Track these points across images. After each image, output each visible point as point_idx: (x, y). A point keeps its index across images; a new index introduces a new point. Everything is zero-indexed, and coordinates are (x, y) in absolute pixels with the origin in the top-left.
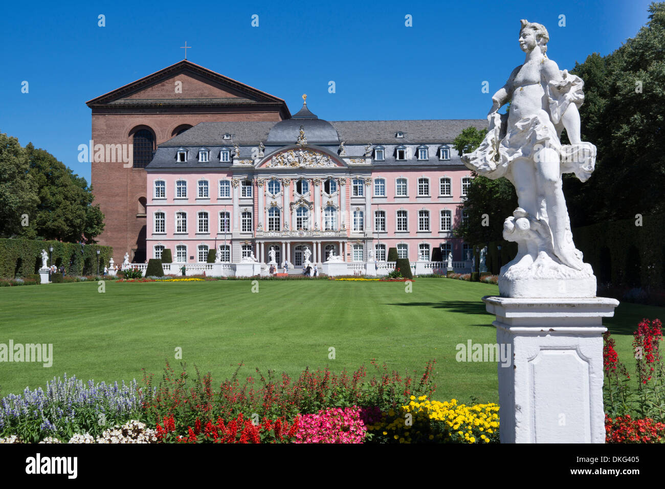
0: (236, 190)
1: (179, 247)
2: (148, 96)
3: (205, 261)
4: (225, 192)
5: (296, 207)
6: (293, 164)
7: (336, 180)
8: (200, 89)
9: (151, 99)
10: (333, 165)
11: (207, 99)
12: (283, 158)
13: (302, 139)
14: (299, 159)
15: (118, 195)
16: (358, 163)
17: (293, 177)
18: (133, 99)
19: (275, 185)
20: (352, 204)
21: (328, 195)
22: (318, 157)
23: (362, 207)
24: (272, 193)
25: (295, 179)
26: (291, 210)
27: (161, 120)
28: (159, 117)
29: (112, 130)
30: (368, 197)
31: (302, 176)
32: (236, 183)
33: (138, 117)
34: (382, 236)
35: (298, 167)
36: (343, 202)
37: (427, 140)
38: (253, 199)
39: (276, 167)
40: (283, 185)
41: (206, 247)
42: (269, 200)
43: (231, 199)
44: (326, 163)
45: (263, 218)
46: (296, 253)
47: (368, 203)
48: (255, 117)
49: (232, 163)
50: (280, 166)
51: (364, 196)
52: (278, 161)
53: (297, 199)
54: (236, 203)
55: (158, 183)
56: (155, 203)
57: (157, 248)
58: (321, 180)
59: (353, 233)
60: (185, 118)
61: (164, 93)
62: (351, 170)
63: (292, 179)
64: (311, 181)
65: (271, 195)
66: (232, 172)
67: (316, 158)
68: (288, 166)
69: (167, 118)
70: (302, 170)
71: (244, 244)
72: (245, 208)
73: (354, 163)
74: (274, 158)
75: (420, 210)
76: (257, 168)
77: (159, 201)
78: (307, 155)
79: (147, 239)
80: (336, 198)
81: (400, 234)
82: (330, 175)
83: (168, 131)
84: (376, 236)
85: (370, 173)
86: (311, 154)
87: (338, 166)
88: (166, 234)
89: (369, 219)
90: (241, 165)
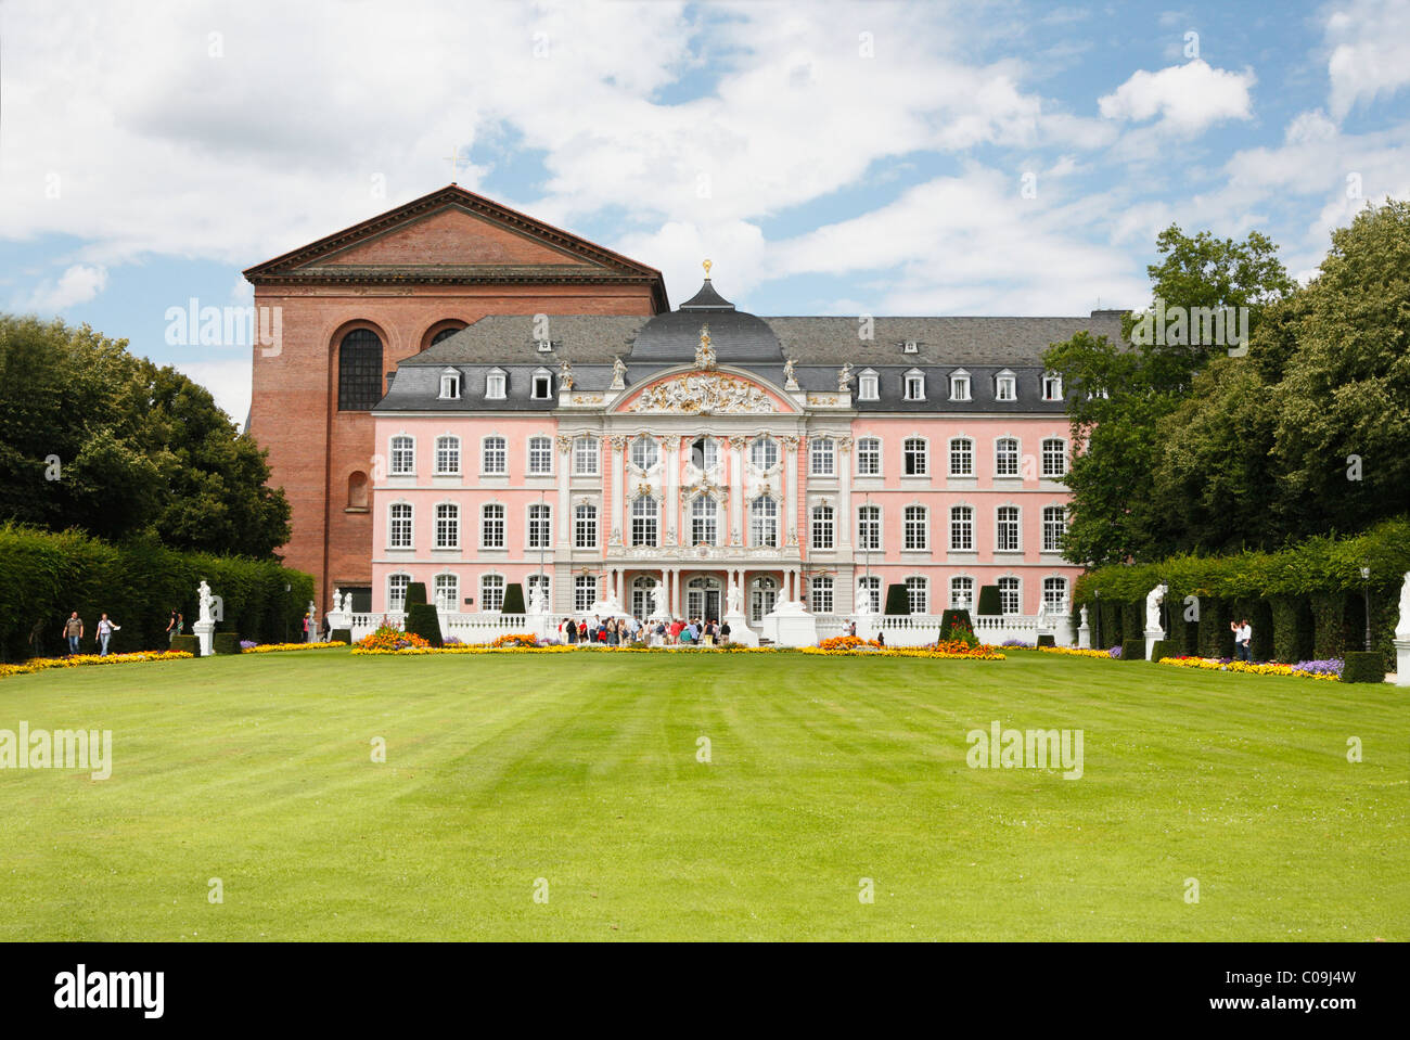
0: (564, 458)
1: (441, 580)
2: (374, 258)
3: (495, 608)
5: (693, 495)
6: (686, 405)
7: (777, 440)
8: (482, 246)
9: (379, 266)
10: (772, 407)
11: (498, 266)
12: (665, 393)
13: (705, 353)
14: (699, 394)
15: (306, 466)
16: (823, 403)
17: (685, 432)
18: (343, 266)
19: (648, 450)
20: (809, 492)
21: (759, 471)
22: (739, 391)
23: (831, 498)
24: (641, 466)
25: (692, 437)
26: (682, 501)
27: (401, 309)
28: (397, 303)
29: (296, 330)
30: (845, 477)
31: (705, 431)
32: (566, 443)
33: (352, 303)
34: (873, 560)
35: (700, 411)
36: (792, 485)
37: (969, 359)
38: (601, 478)
39: (650, 412)
40: (665, 449)
41: (499, 579)
42: (635, 483)
43: (553, 477)
44: (754, 404)
45: (620, 518)
46: (691, 594)
47: (845, 490)
48: (600, 306)
49: (557, 399)
50: (658, 410)
51: (836, 475)
52: (654, 398)
53: (694, 478)
54: (564, 485)
55: (396, 442)
56: (392, 483)
57: (395, 579)
58: (746, 440)
59: (811, 553)
60: (452, 306)
61: (407, 253)
62: (812, 418)
63: (684, 437)
64: (724, 440)
65: (640, 471)
66: (555, 417)
67: (735, 393)
68: (676, 410)
69: (412, 306)
70: (705, 415)
71: (580, 574)
72: (582, 496)
73: (816, 406)
74: (646, 392)
75: (954, 506)
76: (608, 413)
77: (400, 480)
78: (718, 386)
79: (373, 560)
80: (777, 478)
81: (910, 556)
82: (764, 431)
83: (415, 333)
84: (860, 560)
85: (848, 427)
86: (726, 384)
87: (785, 411)
88: (415, 551)
89: (845, 522)
90: (576, 405)
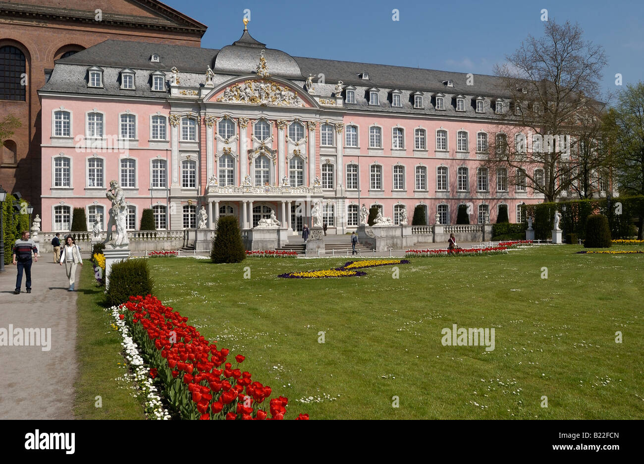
0: (175, 130)
1: (92, 208)
4: (160, 132)
5: (256, 155)
6: (252, 99)
7: (304, 123)
10: (301, 104)
12: (239, 91)
13: (263, 68)
14: (259, 93)
16: (328, 103)
17: (252, 117)
19: (229, 126)
20: (321, 155)
21: (294, 142)
22: (283, 93)
23: (332, 159)
24: (224, 137)
25: (255, 119)
26: (249, 159)
27: (38, 33)
30: (340, 147)
31: (263, 115)
32: (176, 120)
34: (355, 195)
35: (260, 104)
36: (312, 151)
38: (200, 144)
39: (230, 102)
40: (239, 125)
42: (221, 146)
43: (168, 142)
44: (292, 101)
45: (212, 168)
47: (340, 154)
49: (169, 92)
50: (235, 101)
51: (335, 146)
52: (233, 94)
53: (256, 145)
54: (175, 148)
55: (58, 114)
56: (55, 143)
57: (58, 209)
58: (286, 123)
62: (322, 112)
63: (251, 119)
64: (274, 122)
65: (223, 140)
66: (169, 103)
67: (281, 94)
68: (246, 102)
69: (47, 33)
70: (263, 107)
71: (186, 204)
72: (188, 154)
73: (323, 105)
74: (228, 89)
75: (395, 165)
76: (205, 101)
77: (61, 141)
78: (270, 89)
79: (41, 196)
80: (304, 146)
81: (374, 193)
82: (298, 117)
83: (49, 52)
84: (348, 195)
85: (341, 118)
86: (274, 88)
87: (307, 106)
88: (73, 189)
89: (340, 174)
90: (182, 96)
